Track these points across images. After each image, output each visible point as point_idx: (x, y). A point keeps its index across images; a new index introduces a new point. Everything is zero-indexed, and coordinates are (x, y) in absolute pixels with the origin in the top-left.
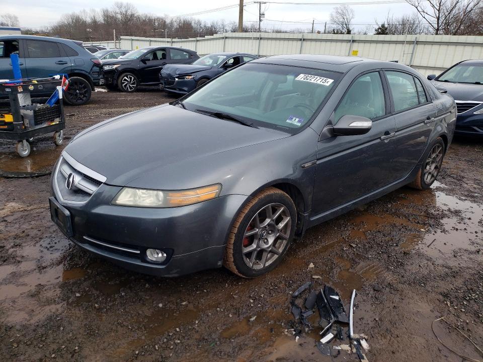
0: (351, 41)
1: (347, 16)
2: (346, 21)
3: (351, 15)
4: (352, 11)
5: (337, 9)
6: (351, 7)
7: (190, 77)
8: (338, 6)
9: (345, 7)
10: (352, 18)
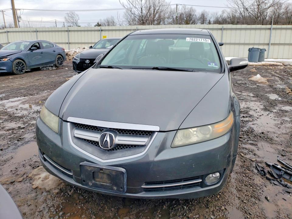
0: (100, 30)
1: (76, 18)
2: (75, 21)
3: (77, 18)
4: (77, 15)
5: (68, 14)
6: (76, 12)
7: (6, 59)
8: (68, 12)
9: (72, 13)
10: (78, 19)
